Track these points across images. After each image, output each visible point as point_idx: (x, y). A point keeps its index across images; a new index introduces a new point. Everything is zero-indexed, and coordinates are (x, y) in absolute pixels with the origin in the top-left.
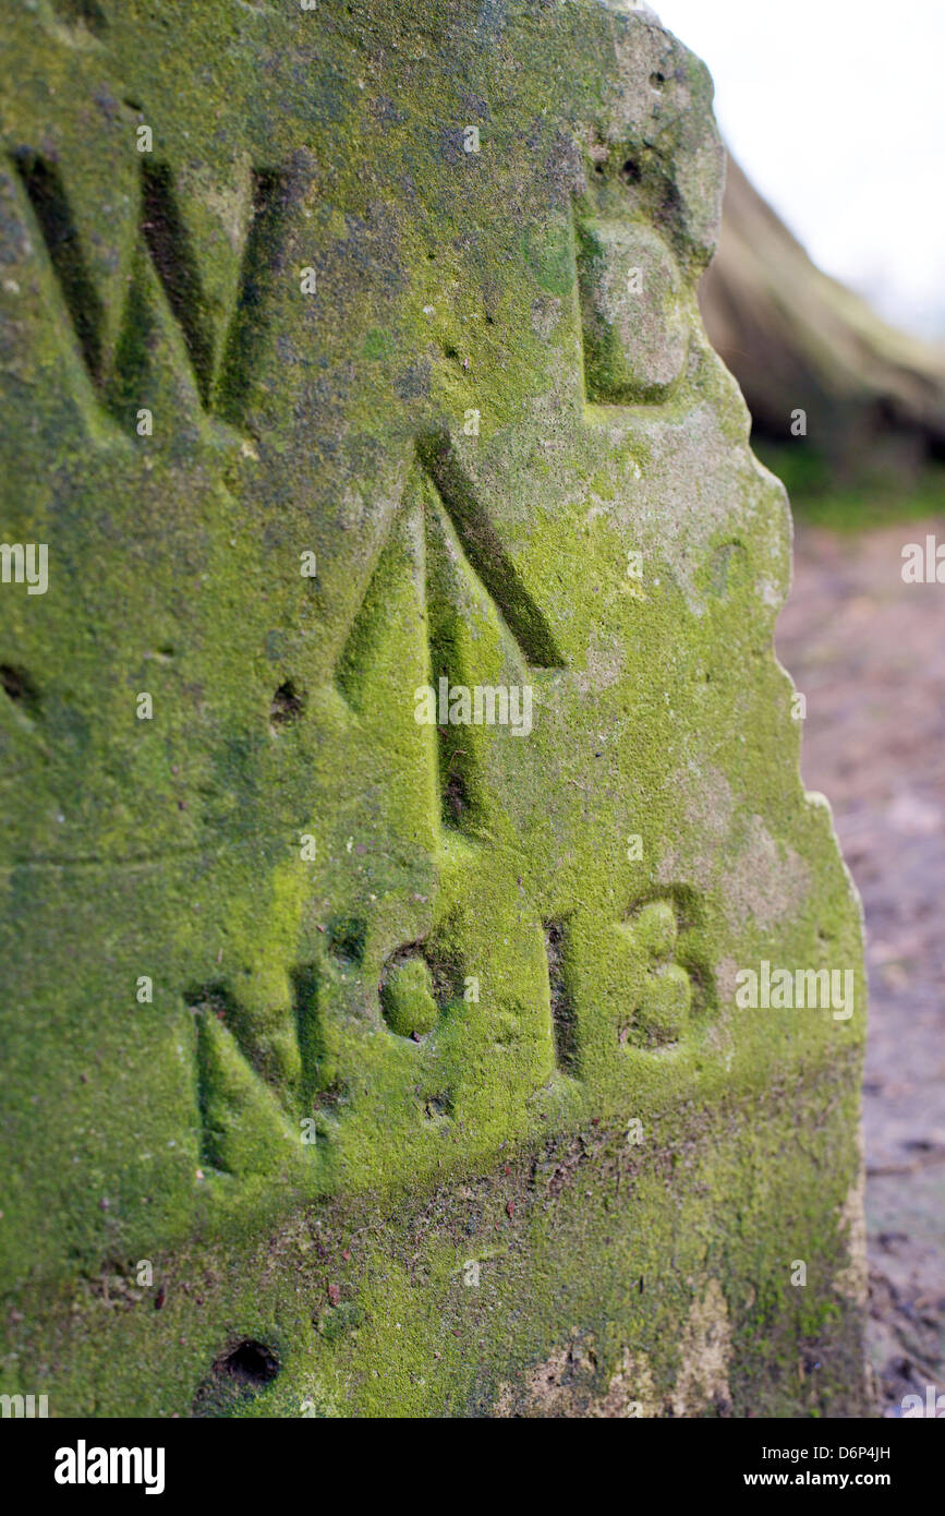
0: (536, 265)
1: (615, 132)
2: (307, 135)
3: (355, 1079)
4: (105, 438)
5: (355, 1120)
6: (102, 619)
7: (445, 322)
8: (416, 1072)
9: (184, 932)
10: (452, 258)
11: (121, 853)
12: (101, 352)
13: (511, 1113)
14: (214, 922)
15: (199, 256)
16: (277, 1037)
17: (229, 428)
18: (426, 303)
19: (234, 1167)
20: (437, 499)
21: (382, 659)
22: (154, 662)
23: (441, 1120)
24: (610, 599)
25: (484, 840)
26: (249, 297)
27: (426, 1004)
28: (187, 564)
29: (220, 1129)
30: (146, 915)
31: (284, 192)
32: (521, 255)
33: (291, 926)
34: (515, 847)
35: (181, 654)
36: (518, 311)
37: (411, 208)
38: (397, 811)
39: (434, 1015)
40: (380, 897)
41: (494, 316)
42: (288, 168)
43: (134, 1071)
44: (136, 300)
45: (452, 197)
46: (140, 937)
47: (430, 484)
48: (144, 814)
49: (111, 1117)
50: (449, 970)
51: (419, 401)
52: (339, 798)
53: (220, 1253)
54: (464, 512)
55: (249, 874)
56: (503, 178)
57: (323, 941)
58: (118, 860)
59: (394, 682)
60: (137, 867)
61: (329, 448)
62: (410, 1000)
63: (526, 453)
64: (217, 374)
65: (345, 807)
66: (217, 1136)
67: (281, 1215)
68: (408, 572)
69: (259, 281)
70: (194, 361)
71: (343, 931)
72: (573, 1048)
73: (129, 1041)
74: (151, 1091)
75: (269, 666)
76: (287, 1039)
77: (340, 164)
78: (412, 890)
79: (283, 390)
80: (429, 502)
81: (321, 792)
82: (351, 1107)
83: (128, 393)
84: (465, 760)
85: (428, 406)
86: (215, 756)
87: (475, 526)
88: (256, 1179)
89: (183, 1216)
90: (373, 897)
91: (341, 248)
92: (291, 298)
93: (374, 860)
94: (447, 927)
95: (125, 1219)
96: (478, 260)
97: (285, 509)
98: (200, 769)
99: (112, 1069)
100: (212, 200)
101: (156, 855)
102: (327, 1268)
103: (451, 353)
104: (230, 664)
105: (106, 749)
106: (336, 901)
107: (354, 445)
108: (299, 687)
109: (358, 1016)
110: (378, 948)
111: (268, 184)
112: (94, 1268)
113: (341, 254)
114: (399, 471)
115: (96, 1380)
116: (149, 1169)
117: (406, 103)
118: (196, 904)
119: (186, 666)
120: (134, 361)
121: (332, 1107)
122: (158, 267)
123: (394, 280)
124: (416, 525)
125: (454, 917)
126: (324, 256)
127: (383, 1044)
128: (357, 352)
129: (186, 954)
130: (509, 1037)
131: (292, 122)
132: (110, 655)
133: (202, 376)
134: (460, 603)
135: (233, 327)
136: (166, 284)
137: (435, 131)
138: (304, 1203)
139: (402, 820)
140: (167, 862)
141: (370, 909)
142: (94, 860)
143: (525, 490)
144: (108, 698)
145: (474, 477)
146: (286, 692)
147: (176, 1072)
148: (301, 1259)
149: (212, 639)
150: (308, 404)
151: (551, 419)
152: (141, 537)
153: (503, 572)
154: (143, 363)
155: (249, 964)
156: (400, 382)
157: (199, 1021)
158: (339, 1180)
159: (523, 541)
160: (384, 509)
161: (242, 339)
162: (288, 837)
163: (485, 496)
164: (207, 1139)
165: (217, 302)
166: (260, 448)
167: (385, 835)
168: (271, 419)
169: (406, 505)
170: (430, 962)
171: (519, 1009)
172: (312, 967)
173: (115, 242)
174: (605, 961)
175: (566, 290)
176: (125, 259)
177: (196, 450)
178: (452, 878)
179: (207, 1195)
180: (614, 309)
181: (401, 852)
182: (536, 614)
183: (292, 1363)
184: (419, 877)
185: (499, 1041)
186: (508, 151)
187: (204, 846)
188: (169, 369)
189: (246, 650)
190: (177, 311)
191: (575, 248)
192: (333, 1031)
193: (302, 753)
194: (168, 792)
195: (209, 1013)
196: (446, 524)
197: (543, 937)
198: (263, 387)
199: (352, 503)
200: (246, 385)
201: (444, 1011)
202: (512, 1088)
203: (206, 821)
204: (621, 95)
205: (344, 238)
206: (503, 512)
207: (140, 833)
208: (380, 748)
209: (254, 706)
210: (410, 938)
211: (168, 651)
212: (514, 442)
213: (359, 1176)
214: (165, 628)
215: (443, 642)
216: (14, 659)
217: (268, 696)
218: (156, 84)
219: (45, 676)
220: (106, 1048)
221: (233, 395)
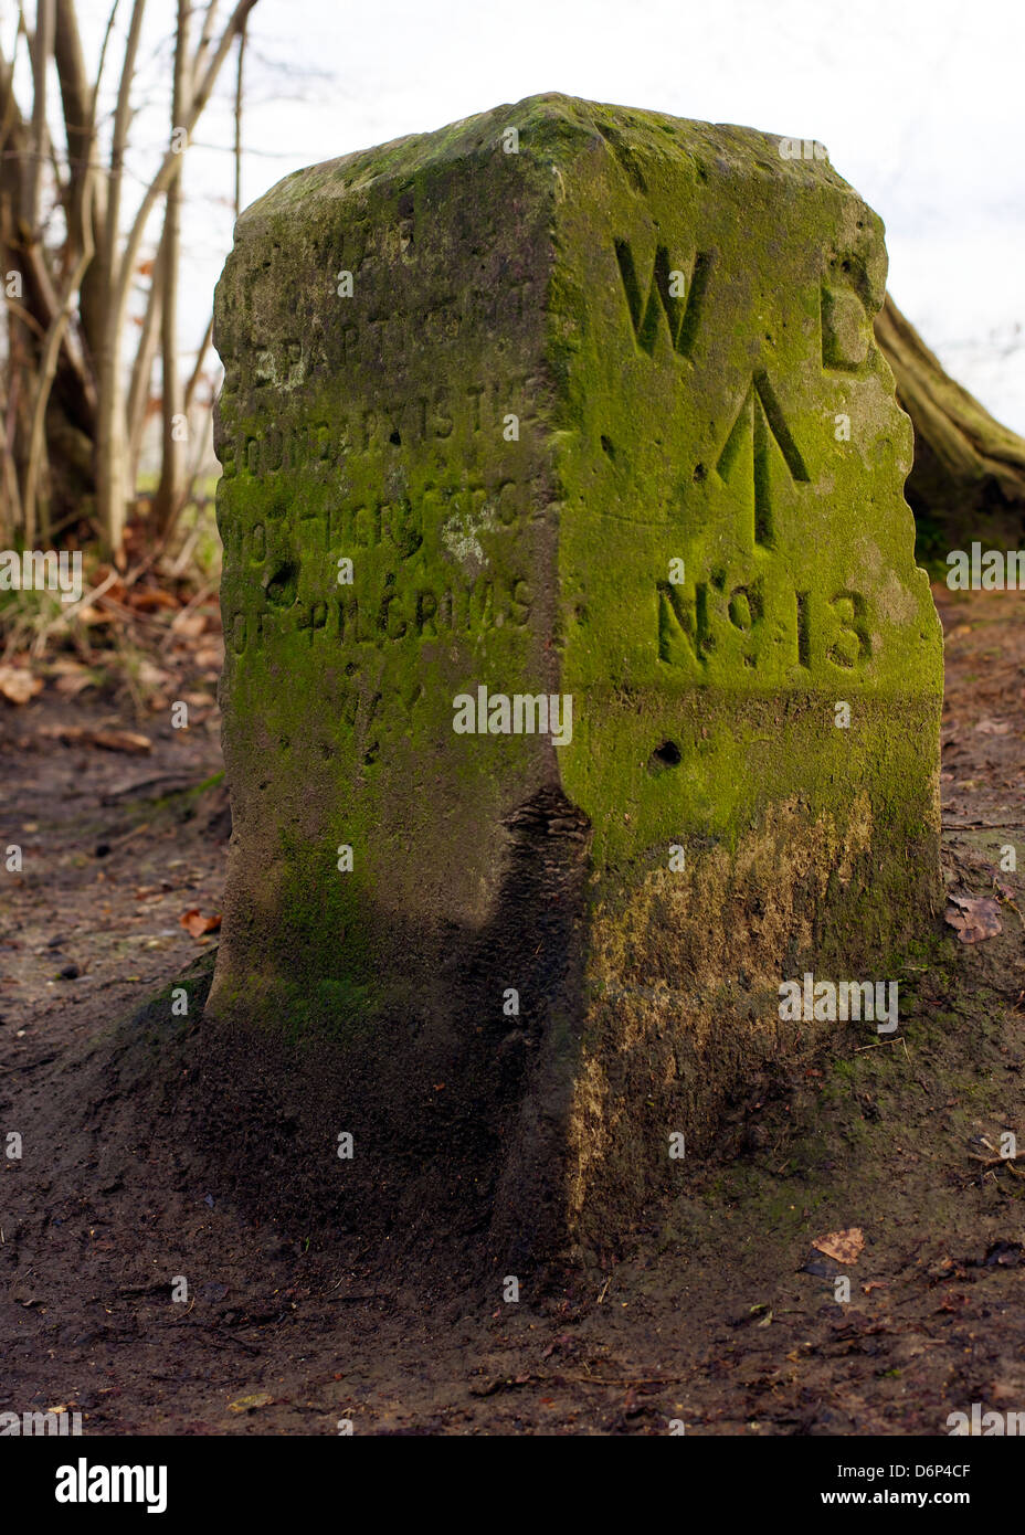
0: (804, 302)
1: (840, 247)
2: (717, 240)
3: (718, 639)
4: (640, 354)
5: (718, 656)
6: (637, 424)
7: (767, 324)
8: (741, 643)
10: (771, 296)
11: (638, 519)
12: (640, 321)
13: (780, 674)
16: (690, 611)
17: (683, 357)
18: (760, 315)
19: (672, 661)
20: (760, 399)
21: (737, 463)
22: (654, 445)
23: (748, 669)
24: (830, 455)
25: (773, 550)
26: (692, 304)
27: (747, 617)
28: (667, 409)
29: (666, 644)
30: (646, 546)
31: (708, 263)
32: (799, 298)
33: (697, 566)
34: (786, 556)
35: (663, 444)
36: (797, 322)
37: (755, 273)
38: (739, 527)
39: (750, 621)
40: (732, 563)
41: (787, 323)
42: (710, 253)
43: (639, 609)
44: (652, 300)
45: (772, 270)
46: (643, 554)
47: (758, 392)
48: (646, 505)
49: (629, 625)
50: (757, 604)
51: (755, 356)
52: (718, 516)
53: (663, 697)
54: (771, 407)
55: (683, 539)
56: (792, 264)
57: (709, 576)
58: (638, 522)
59: (739, 473)
60: (644, 526)
61: (720, 371)
62: (741, 612)
63: (797, 384)
64: (679, 334)
65: (720, 521)
66: (665, 646)
67: (687, 689)
68: (748, 428)
69: (696, 298)
70: (672, 329)
71: (717, 572)
72: (807, 654)
73: (637, 596)
74: (644, 619)
75: (694, 456)
76: (693, 613)
77: (729, 253)
78: (744, 564)
79: (704, 344)
80: (757, 400)
81: (711, 513)
82: (716, 650)
84: (766, 513)
85: (759, 358)
86: (673, 488)
87: (775, 413)
88: (679, 669)
89: (652, 676)
90: (729, 562)
91: (728, 288)
92: (709, 307)
93: (730, 546)
94: (757, 583)
95: (631, 669)
96: (780, 299)
97: (703, 392)
98: (668, 492)
99: (631, 605)
100: (682, 264)
101: (650, 523)
102: (703, 720)
103: (768, 338)
104: (681, 452)
105: (636, 476)
106: (715, 560)
107: (730, 370)
108: (705, 467)
109: (720, 611)
110: (730, 586)
111: (702, 261)
112: (619, 687)
113: (728, 290)
114: (746, 385)
115: (615, 737)
116: (641, 651)
117: (755, 229)
119: (665, 450)
120: (651, 325)
121: (707, 648)
122: (660, 290)
123: (748, 304)
124: (751, 408)
125: (760, 580)
126: (722, 291)
127: (729, 627)
128: (732, 332)
129: (659, 566)
130: (779, 640)
131: (712, 234)
132: (639, 440)
133: (674, 334)
134: (768, 444)
135: (686, 317)
136: (661, 293)
137: (766, 242)
138: (696, 686)
139: (741, 533)
140: (654, 527)
141: (728, 567)
142: (629, 519)
143: (796, 400)
144: (637, 456)
145: (776, 392)
146: (699, 469)
147: (653, 614)
148: (693, 711)
149: (674, 440)
150: (713, 351)
151: (808, 371)
152: (651, 394)
153: (786, 435)
154: (655, 326)
156: (749, 347)
158: (710, 681)
159: (795, 422)
160: (740, 399)
161: (688, 320)
162: (698, 528)
163: (780, 401)
164: (661, 647)
166: (695, 366)
167: (735, 537)
168: (699, 355)
169: (747, 400)
170: (750, 597)
171: (785, 629)
172: (704, 585)
173: (647, 277)
174: (822, 618)
175: (816, 316)
176: (648, 285)
177: (672, 363)
178: (760, 563)
179: (661, 670)
180: (838, 326)
181: (740, 546)
182: (799, 456)
183: (686, 758)
184: (747, 559)
185: (776, 640)
186: (795, 253)
187: (668, 524)
188: (663, 329)
189: (686, 448)
190: (666, 307)
191: (820, 299)
192: (712, 615)
193: (705, 495)
194: (656, 498)
195: (665, 594)
196: (763, 411)
197: (796, 601)
198: (697, 342)
199: (728, 394)
200: (690, 340)
201: (754, 622)
202: (781, 663)
203: (669, 514)
204: (843, 231)
205: (729, 284)
206: (788, 409)
207: (646, 513)
208: (734, 500)
209: (688, 471)
210: (742, 584)
211: (658, 443)
212: (793, 379)
213: (718, 681)
214: (658, 433)
215: (760, 461)
216: (607, 434)
217: (693, 468)
218: (664, 215)
219: (616, 443)
220: (629, 596)
221: (685, 344)
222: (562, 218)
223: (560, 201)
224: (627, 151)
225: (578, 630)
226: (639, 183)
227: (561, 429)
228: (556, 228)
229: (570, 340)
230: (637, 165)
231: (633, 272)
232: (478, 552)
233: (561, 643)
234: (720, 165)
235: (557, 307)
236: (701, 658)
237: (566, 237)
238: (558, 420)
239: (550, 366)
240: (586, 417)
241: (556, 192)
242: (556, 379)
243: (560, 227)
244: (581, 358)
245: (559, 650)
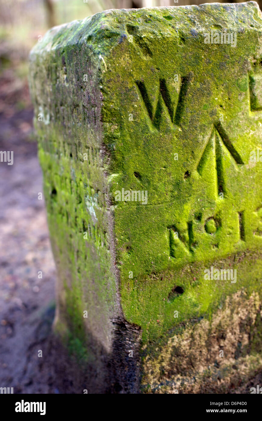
0: (239, 87)
1: (258, 56)
2: (192, 69)
3: (199, 241)
4: (153, 130)
5: (199, 249)
6: (152, 163)
7: (220, 101)
8: (211, 240)
9: (167, 216)
10: (221, 88)
11: (156, 203)
12: (153, 115)
13: (230, 247)
14: (173, 214)
15: (171, 95)
16: (184, 234)
17: (176, 126)
18: (216, 97)
19: (176, 257)
20: (218, 134)
21: (206, 166)
22: (162, 169)
23: (216, 248)
25: (226, 197)
26: (181, 100)
27: (213, 228)
28: (168, 151)
29: (173, 250)
30: (160, 213)
31: (188, 80)
32: (236, 85)
33: (187, 215)
34: (232, 199)
35: (167, 168)
36: (235, 96)
37: (213, 79)
38: (208, 193)
39: (215, 230)
40: (205, 209)
41: (230, 98)
42: (188, 76)
43: (158, 240)
44: (159, 105)
45: (222, 76)
46: (159, 217)
47: (217, 131)
48: (160, 196)
49: (153, 248)
50: (219, 222)
51: (214, 117)
52: (197, 191)
53: (173, 271)
54: (224, 137)
55: (179, 205)
56: (233, 70)
57: (193, 217)
58: (155, 204)
59: (208, 170)
60: (159, 205)
61: (196, 128)
62: (210, 227)
63: (236, 124)
64: (174, 116)
65: (198, 193)
66: (173, 251)
67: (185, 265)
68: (212, 149)
69: (183, 98)
70: (170, 114)
71: (197, 215)
72: (244, 235)
73: (157, 235)
74: (161, 244)
75: (184, 168)
76: (187, 235)
77: (198, 73)
78: (211, 207)
79: (187, 118)
80: (216, 135)
81: (194, 191)
82: (198, 246)
83: (157, 121)
84: (222, 183)
85: (216, 117)
86: (173, 185)
87: (226, 139)
88: (180, 259)
89: (166, 265)
90: (203, 209)
91: (198, 90)
92: (188, 100)
93: (204, 202)
94: (218, 214)
95: (156, 265)
96: (227, 88)
97: (187, 140)
98: (170, 188)
99: (154, 240)
100: (173, 84)
101: (162, 203)
102: (193, 274)
103: (221, 106)
104: (176, 169)
105: (153, 185)
106: (196, 210)
107: (201, 127)
108: (190, 172)
109: (200, 230)
110: (204, 218)
111: (185, 80)
112: (150, 274)
113: (198, 91)
114: (210, 130)
115: (150, 292)
116: (160, 257)
117: (212, 59)
118: (169, 211)
119: (168, 170)
121: (195, 246)
122: (163, 97)
123: (209, 94)
124: (214, 140)
125: (220, 212)
126: (195, 92)
127: (205, 235)
128: (202, 109)
129: (167, 220)
130: (230, 234)
131: (189, 67)
132: (154, 169)
133: (171, 116)
135: (178, 107)
136: (164, 100)
137: (218, 63)
138: (189, 263)
139: (209, 195)
140: (164, 204)
141: (203, 211)
142: (151, 204)
143: (236, 131)
144: (154, 176)
145: (225, 130)
146: (187, 173)
147: (165, 240)
148: (188, 273)
149: (173, 164)
150: (192, 120)
151: (242, 117)
152: (159, 148)
153: (231, 147)
154: (160, 116)
155: (179, 221)
156: (210, 113)
157: (170, 231)
158: (195, 259)
159: (236, 141)
160: (207, 138)
161: (179, 109)
162: (187, 199)
163: (228, 133)
164: (171, 252)
165: (174, 103)
166: (182, 129)
167: (206, 198)
168: (184, 123)
169: (212, 136)
170: (215, 220)
171: (232, 228)
172: (191, 222)
173: (155, 95)
174: (251, 219)
175: (246, 91)
176: (157, 97)
177: (170, 131)
178: (219, 205)
179: (171, 261)
180: (257, 92)
181: (209, 201)
182: (238, 154)
183: (186, 291)
184: (212, 205)
185: (228, 234)
186: (234, 65)
187: (171, 201)
188: (165, 117)
189: (179, 166)
190: (167, 105)
191: (249, 81)
192: (195, 233)
193: (190, 184)
194: (164, 192)
195: (172, 230)
196: (220, 139)
197: (238, 216)
198: (183, 118)
199: (200, 137)
200: (180, 117)
201: (217, 229)
202: (230, 243)
203: (171, 197)
204: (259, 48)
205: (199, 87)
206: (231, 136)
207: (159, 199)
208: (205, 182)
209: (181, 176)
210: (210, 216)
211: (165, 167)
212: (234, 122)
213: (200, 259)
214: (164, 163)
215: (219, 161)
216: (137, 171)
217: (183, 174)
218: (162, 64)
219: (142, 173)
220: (153, 236)
221: (177, 120)
222: (105, 80)
223: (104, 71)
224: (141, 38)
225: (128, 256)
226: (148, 52)
227: (114, 173)
228: (103, 84)
229: (114, 134)
230: (146, 44)
231: (147, 95)
232: (94, 214)
233: (120, 264)
234: (193, 33)
235: (107, 120)
236: (191, 251)
237: (109, 87)
238: (112, 169)
239: (106, 146)
240: (125, 167)
241: (101, 67)
242: (110, 151)
243: (104, 84)
244: (120, 141)
245: (119, 267)
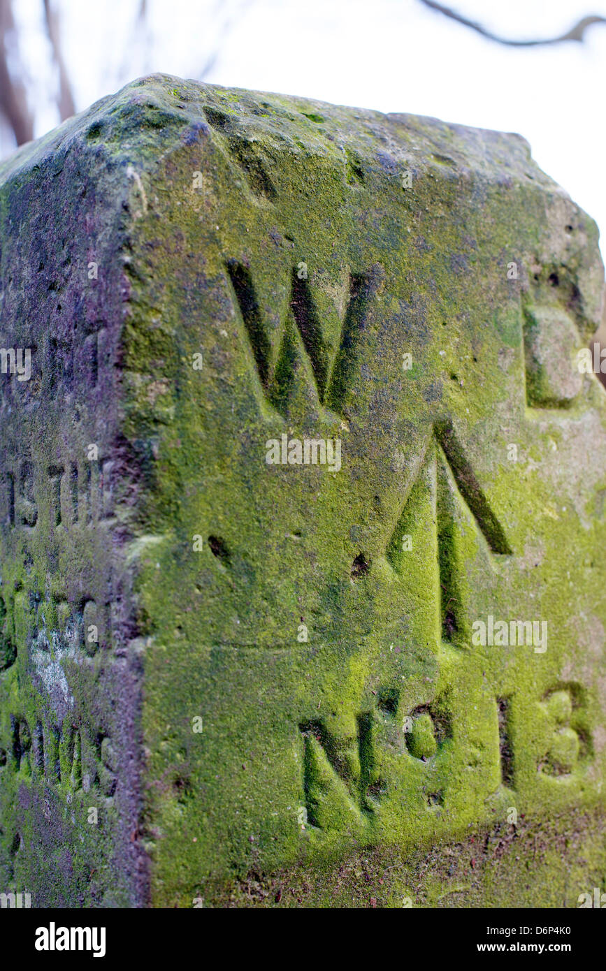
0: (501, 330)
1: (545, 258)
2: (380, 256)
3: (390, 780)
4: (269, 416)
5: (389, 803)
6: (264, 514)
7: (451, 360)
8: (423, 778)
9: (301, 690)
10: (455, 325)
11: (269, 643)
12: (268, 370)
13: (476, 807)
14: (317, 686)
15: (321, 320)
16: (348, 752)
17: (334, 414)
18: (441, 349)
19: (322, 824)
20: (444, 457)
22: (291, 539)
23: (436, 808)
24: (538, 517)
25: (465, 650)
26: (346, 343)
27: (430, 741)
28: (310, 486)
29: (315, 802)
30: (281, 678)
31: (367, 287)
32: (493, 324)
33: (358, 690)
34: (482, 655)
35: (305, 536)
36: (490, 354)
37: (434, 297)
38: (418, 630)
39: (435, 746)
40: (407, 677)
41: (478, 357)
42: (369, 274)
43: (271, 765)
44: (287, 343)
45: (456, 291)
46: (277, 690)
47: (440, 449)
48: (282, 622)
49: (257, 790)
50: (444, 723)
51: (436, 403)
52: (387, 621)
53: (312, 873)
54: (459, 466)
55: (337, 660)
56: (484, 282)
57: (375, 700)
58: (268, 647)
59: (418, 558)
60: (277, 652)
61: (387, 427)
62: (422, 738)
63: (493, 434)
64: (328, 384)
65: (390, 625)
66: (313, 806)
67: (347, 854)
68: (428, 497)
69: (352, 334)
70: (316, 377)
71: (387, 695)
72: (511, 772)
73: (269, 748)
74: (279, 778)
75: (351, 545)
76: (354, 754)
77: (397, 273)
78: (425, 675)
79: (363, 394)
80: (439, 459)
81: (377, 617)
82: (387, 795)
83: (282, 393)
84: (456, 604)
85: (441, 406)
86: (321, 593)
87: (465, 473)
88: (334, 832)
89: (293, 849)
90: (404, 677)
91: (396, 318)
92: (369, 344)
93: (405, 657)
94: (443, 697)
95: (262, 849)
96: (469, 326)
97: (362, 459)
98: (313, 600)
99: (259, 763)
100: (329, 290)
101: (288, 645)
102: (370, 888)
103: (454, 377)
104: (331, 543)
105: (263, 585)
106: (384, 678)
107: (400, 425)
108: (367, 557)
109: (393, 744)
110: (406, 704)
111: (359, 283)
112: (243, 874)
113: (396, 321)
114: (424, 440)
116: (276, 821)
117: (432, 240)
118: (307, 674)
119: (308, 542)
120: (285, 376)
121: (376, 795)
122: (299, 326)
123: (424, 336)
124: (432, 471)
125: (447, 692)
126: (387, 322)
127: (406, 761)
128: (403, 375)
129: (301, 702)
130: (476, 763)
131: (372, 249)
132: (267, 534)
133: (320, 385)
134: (455, 515)
135: (337, 359)
136: (303, 335)
137: (448, 256)
138: (359, 849)
139: (420, 635)
140: (293, 650)
141: (402, 684)
142: (255, 646)
143: (492, 453)
144: (266, 558)
145: (464, 446)
146: (360, 561)
147: (293, 767)
148: (356, 881)
149: (322, 528)
150: (376, 402)
151: (507, 416)
153: (479, 499)
154: (290, 377)
155: (335, 710)
156: (426, 392)
157: (306, 740)
158: (379, 837)
159: (490, 483)
160: (416, 461)
161: (342, 366)
162: (359, 640)
163: (470, 457)
164: (308, 807)
165: (330, 345)
166: (350, 425)
167: (411, 643)
168: (356, 409)
169: (427, 460)
170: (433, 717)
171: (482, 747)
172: (368, 714)
173: (278, 311)
174: (530, 723)
175: (517, 344)
176: (282, 321)
177: (316, 425)
178: (447, 669)
179: (307, 839)
180: (544, 355)
181: (419, 653)
182: (496, 523)
184: (429, 668)
185: (470, 765)
186: (487, 267)
187: (313, 642)
188: (304, 380)
189: (340, 535)
190: (308, 349)
191: (522, 321)
192: (380, 752)
193: (367, 594)
194: (295, 611)
195: (312, 736)
196: (449, 471)
197: (496, 707)
198: (353, 392)
199: (399, 457)
200: (344, 391)
201: (440, 746)
202: (477, 792)
203: (315, 628)
204: (548, 237)
205: (398, 313)
206: (480, 466)
207: (280, 633)
208: (410, 594)
209: (343, 566)
210: (423, 702)
211: (298, 534)
212: (487, 427)
213: (390, 835)
214: (297, 521)
215: (446, 537)
216: (218, 533)
217: (350, 561)
218: (301, 227)
219: (233, 544)
220: (256, 751)
221: (336, 396)
222: (142, 239)
223: (139, 214)
224: (246, 144)
225: (178, 812)
226: (264, 185)
227: (148, 533)
228: (132, 252)
229: (157, 409)
230: (260, 162)
231: (256, 307)
232: (64, 684)
233: (151, 837)
234: (383, 160)
235: (138, 364)
236: (366, 808)
237: (149, 264)
238: (143, 521)
239: (130, 446)
240: (184, 515)
241: (132, 202)
242: (140, 463)
243: (137, 250)
244: (174, 432)
245: (149, 846)
